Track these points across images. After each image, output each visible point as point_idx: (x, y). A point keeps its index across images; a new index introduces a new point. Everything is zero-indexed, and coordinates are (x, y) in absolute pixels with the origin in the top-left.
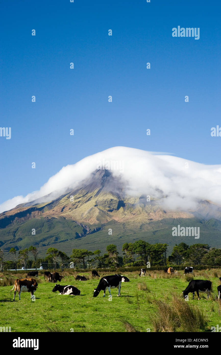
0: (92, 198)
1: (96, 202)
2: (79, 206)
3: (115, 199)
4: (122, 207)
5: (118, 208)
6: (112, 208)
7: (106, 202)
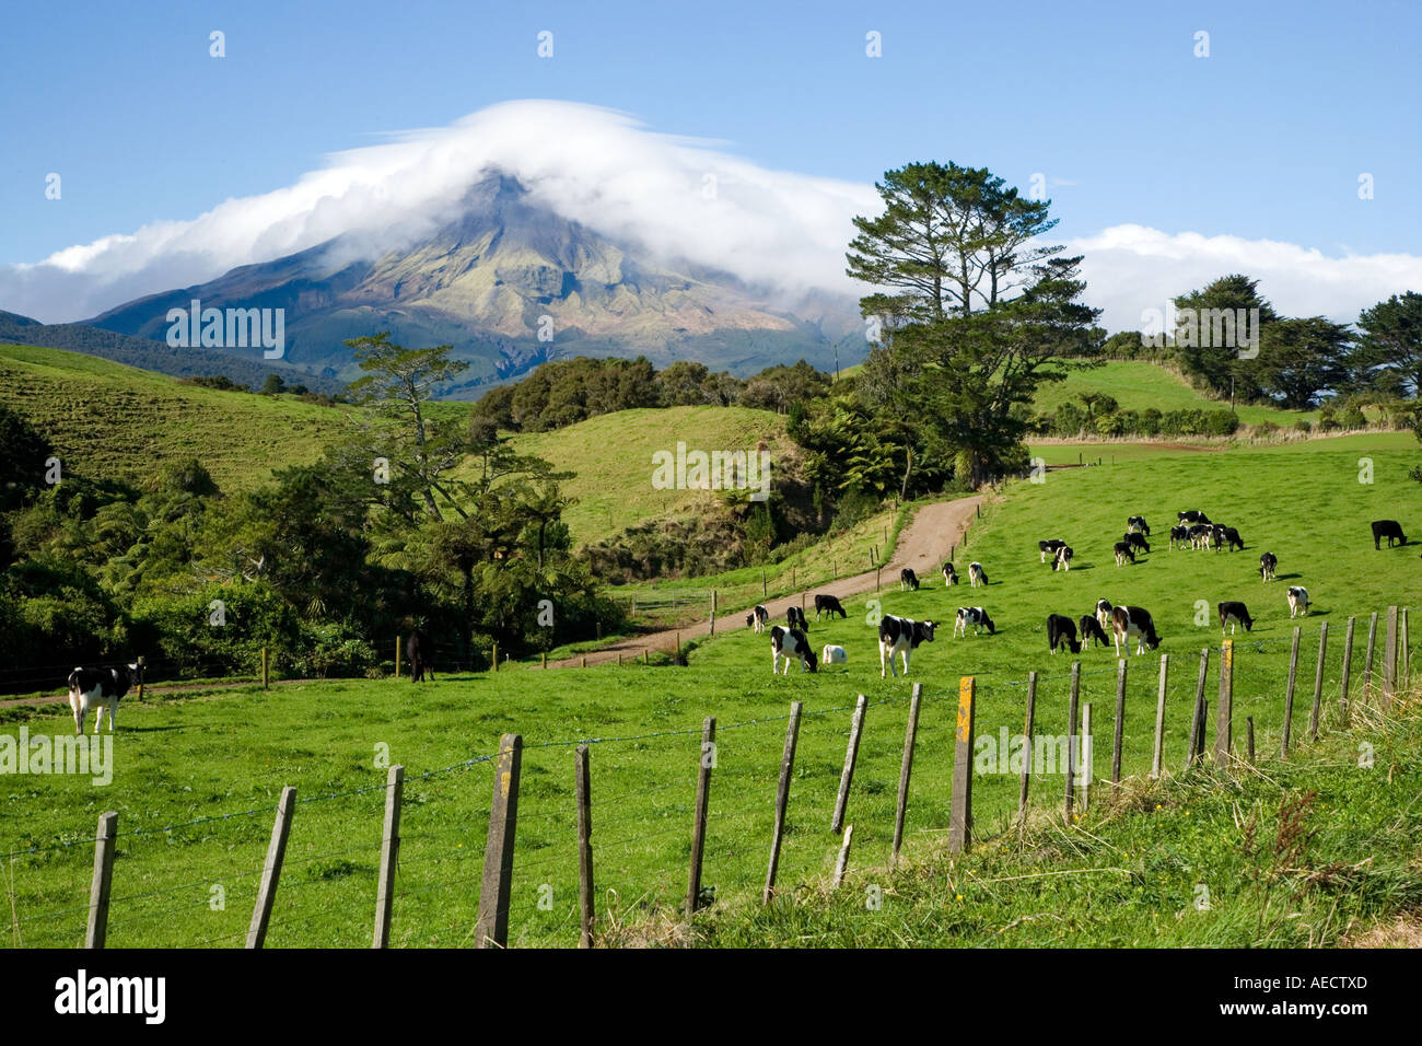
0: (478, 261)
1: (496, 272)
2: (446, 281)
3: (553, 266)
4: (574, 292)
5: (564, 294)
6: (548, 292)
7: (530, 274)
